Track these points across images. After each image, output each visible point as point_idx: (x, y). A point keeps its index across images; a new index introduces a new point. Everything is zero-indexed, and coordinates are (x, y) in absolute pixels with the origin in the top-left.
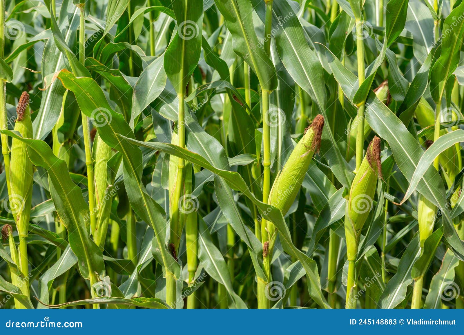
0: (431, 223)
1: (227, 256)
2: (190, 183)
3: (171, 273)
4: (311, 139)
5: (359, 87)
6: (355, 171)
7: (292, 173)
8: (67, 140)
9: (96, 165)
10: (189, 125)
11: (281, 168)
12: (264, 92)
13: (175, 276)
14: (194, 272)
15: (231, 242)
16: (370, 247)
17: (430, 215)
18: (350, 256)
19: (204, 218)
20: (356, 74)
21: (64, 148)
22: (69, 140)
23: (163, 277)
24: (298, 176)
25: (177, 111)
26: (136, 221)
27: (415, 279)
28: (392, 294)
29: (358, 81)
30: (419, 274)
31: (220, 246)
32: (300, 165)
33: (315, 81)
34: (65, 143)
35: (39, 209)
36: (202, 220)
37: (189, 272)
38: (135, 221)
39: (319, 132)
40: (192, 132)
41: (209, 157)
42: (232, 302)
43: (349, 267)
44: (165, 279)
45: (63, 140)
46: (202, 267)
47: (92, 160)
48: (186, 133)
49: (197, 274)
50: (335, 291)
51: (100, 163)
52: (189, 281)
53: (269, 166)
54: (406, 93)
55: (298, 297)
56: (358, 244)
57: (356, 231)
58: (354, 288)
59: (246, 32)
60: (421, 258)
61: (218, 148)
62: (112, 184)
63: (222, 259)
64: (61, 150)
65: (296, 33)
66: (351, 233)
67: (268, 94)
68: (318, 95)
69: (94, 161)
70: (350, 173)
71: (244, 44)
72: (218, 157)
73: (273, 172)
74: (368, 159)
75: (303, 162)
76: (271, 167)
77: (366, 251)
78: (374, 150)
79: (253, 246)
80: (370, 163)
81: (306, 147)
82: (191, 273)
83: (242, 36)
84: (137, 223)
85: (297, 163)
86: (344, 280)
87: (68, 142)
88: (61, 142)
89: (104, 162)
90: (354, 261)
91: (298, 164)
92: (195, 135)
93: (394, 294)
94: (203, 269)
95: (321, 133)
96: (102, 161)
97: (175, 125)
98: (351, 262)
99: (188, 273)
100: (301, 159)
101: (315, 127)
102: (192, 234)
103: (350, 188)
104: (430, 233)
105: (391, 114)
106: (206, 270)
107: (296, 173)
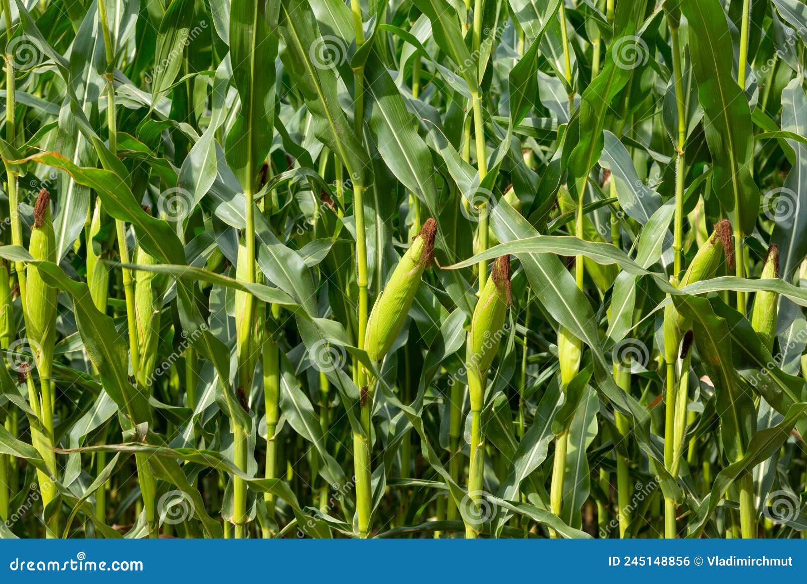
0: (577, 361)
1: (320, 404)
2: (263, 308)
3: (240, 427)
4: (420, 251)
5: (481, 182)
6: (478, 294)
7: (396, 296)
8: (105, 251)
9: (137, 285)
10: (260, 235)
11: (383, 289)
12: (357, 190)
13: (245, 431)
14: (275, 425)
15: (325, 387)
16: (499, 393)
17: (573, 351)
18: (475, 405)
19: (287, 354)
20: (476, 166)
21: (101, 261)
22: (108, 251)
23: (231, 432)
24: (404, 300)
25: (244, 216)
26: (198, 358)
27: (557, 435)
28: (529, 454)
29: (478, 176)
30: (562, 428)
31: (311, 391)
32: (407, 285)
33: (422, 175)
34: (102, 256)
35: (70, 342)
36: (285, 356)
37: (268, 425)
38: (196, 358)
39: (430, 242)
40: (264, 244)
41: (287, 275)
42: (324, 464)
43: (473, 419)
44: (233, 434)
45: (100, 252)
46: (285, 419)
47: (131, 279)
48: (257, 244)
49: (278, 429)
50: (460, 450)
51: (142, 282)
52: (268, 438)
53: (366, 287)
54: (536, 191)
55: (412, 457)
56: (484, 388)
57: (482, 372)
58: (480, 447)
59: (330, 112)
60: (564, 407)
61: (299, 264)
62: (158, 309)
63: (311, 408)
64: (97, 264)
65: (396, 111)
66: (474, 374)
67: (362, 192)
68: (427, 194)
69: (134, 279)
70: (472, 296)
71: (328, 126)
72: (298, 275)
73: (372, 295)
74: (494, 279)
75: (410, 282)
76: (369, 287)
77: (495, 397)
78: (502, 267)
79: (347, 391)
80: (496, 283)
81: (414, 261)
82: (271, 427)
83: (326, 118)
84: (199, 360)
85: (402, 281)
86: (468, 436)
87: (107, 254)
88: (97, 254)
89: (147, 282)
90: (480, 411)
91: (404, 284)
92: (268, 247)
93: (531, 455)
94: (286, 421)
95: (433, 243)
96: (145, 280)
97: (242, 234)
98: (475, 413)
99: (267, 427)
100: (407, 277)
101: (425, 235)
102: (271, 374)
103: (472, 315)
104: (575, 374)
105: (524, 222)
106: (290, 422)
107: (401, 295)
